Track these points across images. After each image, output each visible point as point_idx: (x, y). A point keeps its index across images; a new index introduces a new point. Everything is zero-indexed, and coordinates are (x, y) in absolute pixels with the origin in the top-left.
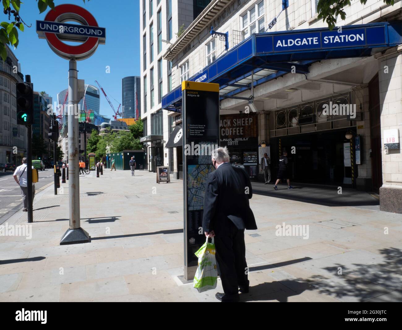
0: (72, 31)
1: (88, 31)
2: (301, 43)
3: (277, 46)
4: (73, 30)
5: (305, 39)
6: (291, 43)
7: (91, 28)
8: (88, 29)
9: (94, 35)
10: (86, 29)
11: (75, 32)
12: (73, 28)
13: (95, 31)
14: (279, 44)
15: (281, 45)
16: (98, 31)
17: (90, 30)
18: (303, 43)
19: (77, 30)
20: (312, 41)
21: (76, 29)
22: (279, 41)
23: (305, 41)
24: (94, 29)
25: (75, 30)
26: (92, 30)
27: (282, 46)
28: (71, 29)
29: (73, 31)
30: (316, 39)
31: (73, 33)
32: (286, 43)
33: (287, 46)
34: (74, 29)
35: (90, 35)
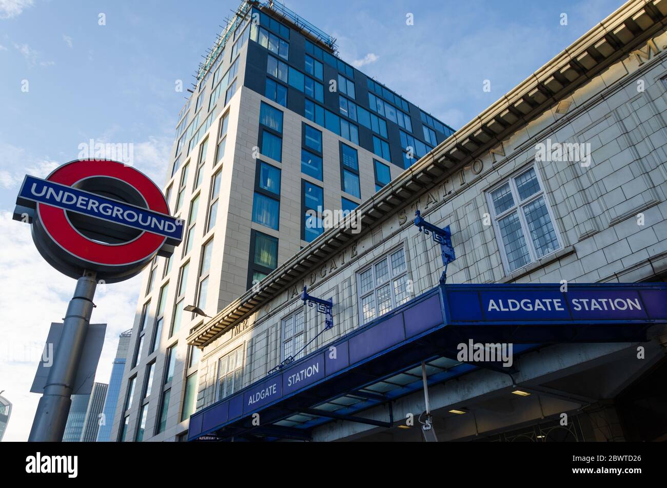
0: (107, 212)
1: (145, 220)
2: (534, 307)
3: (490, 310)
4: (110, 211)
5: (537, 301)
6: (514, 305)
7: (153, 215)
8: (146, 214)
9: (156, 229)
10: (141, 215)
11: (114, 215)
12: (111, 207)
13: (160, 223)
14: (492, 305)
15: (496, 307)
16: (167, 223)
17: (149, 218)
18: (536, 308)
19: (119, 213)
20: (552, 304)
21: (118, 210)
22: (492, 302)
23: (538, 305)
24: (159, 218)
25: (115, 212)
26: (154, 220)
27: (498, 310)
28: (105, 209)
29: (109, 214)
30: (557, 302)
31: (110, 217)
32: (506, 305)
33: (507, 310)
34: (113, 209)
35: (149, 227)
